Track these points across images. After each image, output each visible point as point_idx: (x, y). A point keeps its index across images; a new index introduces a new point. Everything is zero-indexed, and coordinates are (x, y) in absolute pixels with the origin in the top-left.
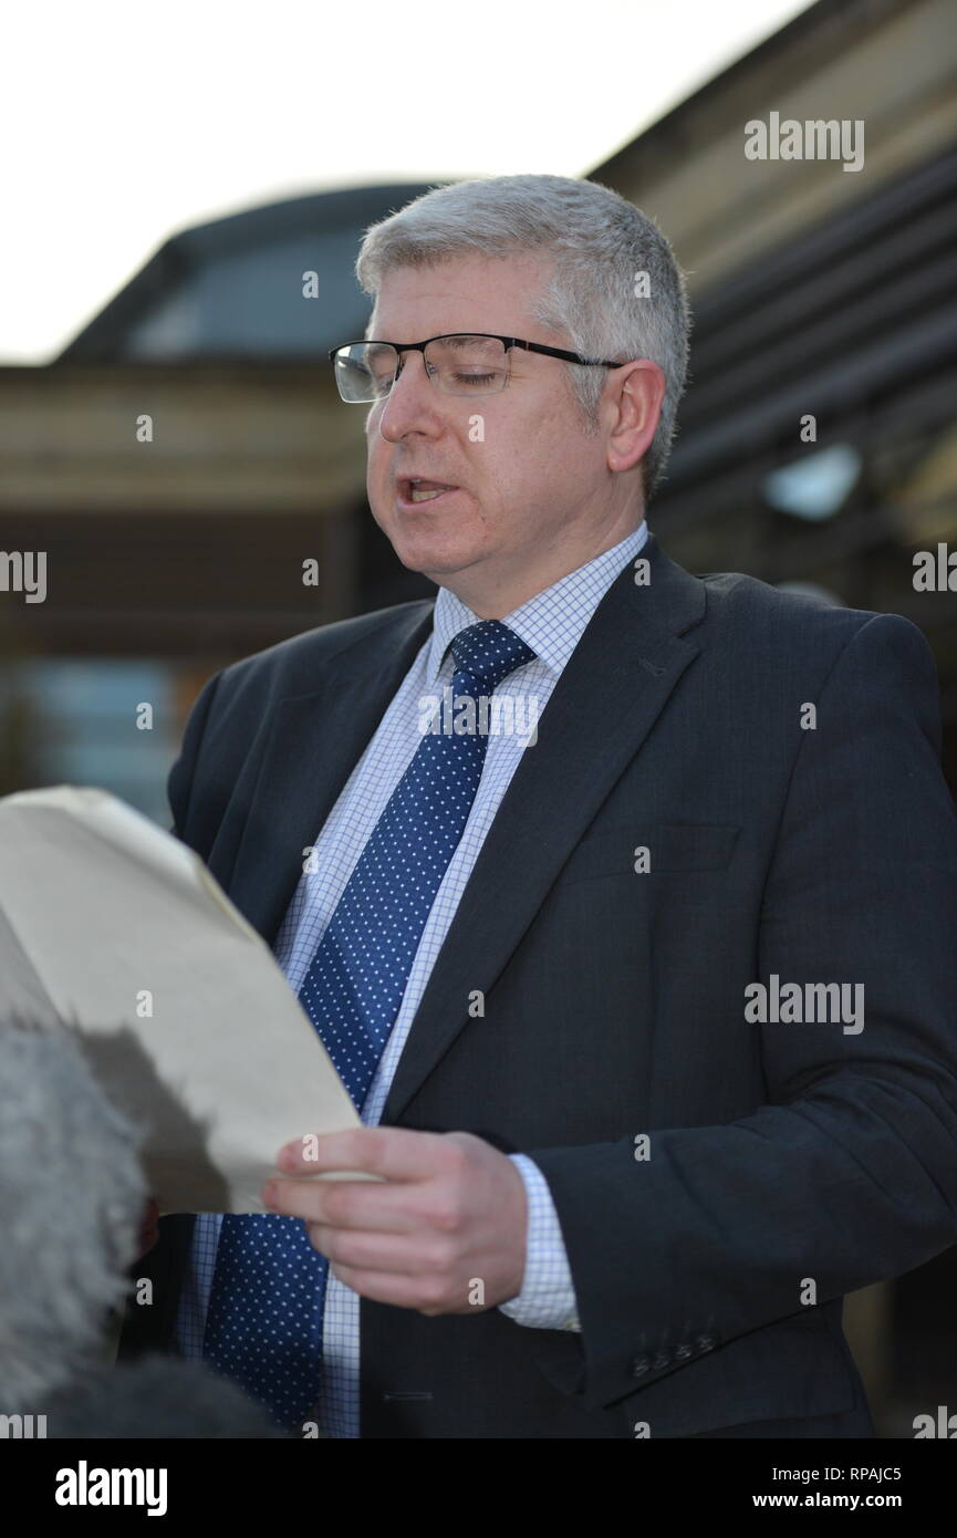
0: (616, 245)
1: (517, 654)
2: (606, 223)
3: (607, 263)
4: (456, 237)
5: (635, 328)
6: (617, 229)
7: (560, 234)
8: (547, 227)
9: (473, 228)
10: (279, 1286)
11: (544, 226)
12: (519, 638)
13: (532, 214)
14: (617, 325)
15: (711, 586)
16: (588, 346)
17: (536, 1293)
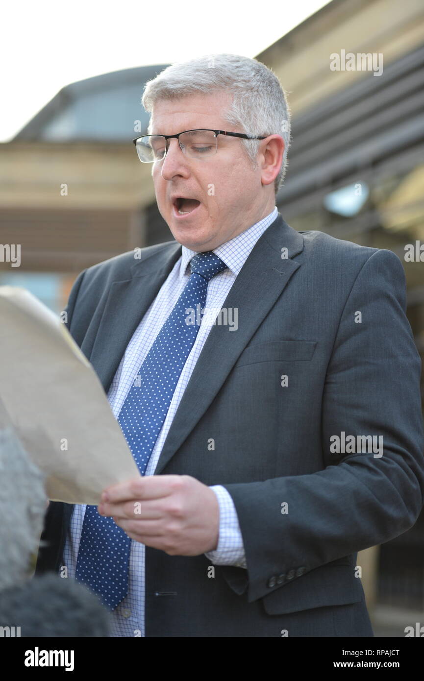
0: (259, 83)
1: (219, 266)
2: (253, 74)
3: (256, 93)
4: (189, 85)
5: (270, 120)
6: (258, 76)
7: (235, 81)
8: (229, 78)
9: (196, 81)
10: (110, 545)
11: (227, 77)
12: (220, 259)
13: (222, 72)
14: (262, 120)
15: (306, 237)
16: (251, 130)
17: (223, 552)
